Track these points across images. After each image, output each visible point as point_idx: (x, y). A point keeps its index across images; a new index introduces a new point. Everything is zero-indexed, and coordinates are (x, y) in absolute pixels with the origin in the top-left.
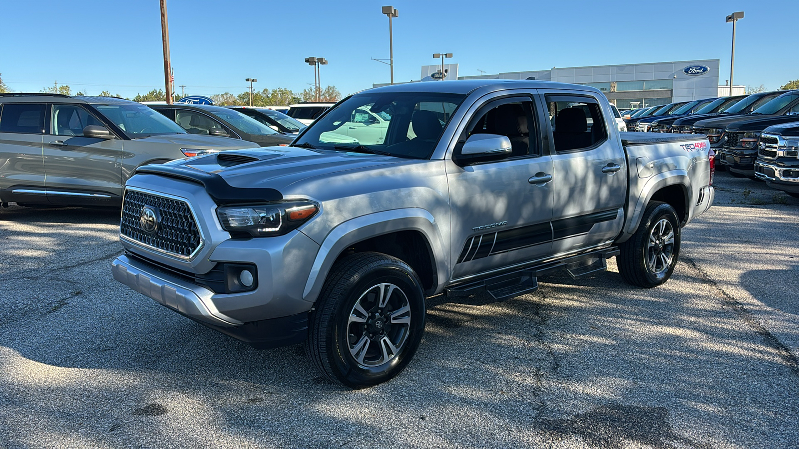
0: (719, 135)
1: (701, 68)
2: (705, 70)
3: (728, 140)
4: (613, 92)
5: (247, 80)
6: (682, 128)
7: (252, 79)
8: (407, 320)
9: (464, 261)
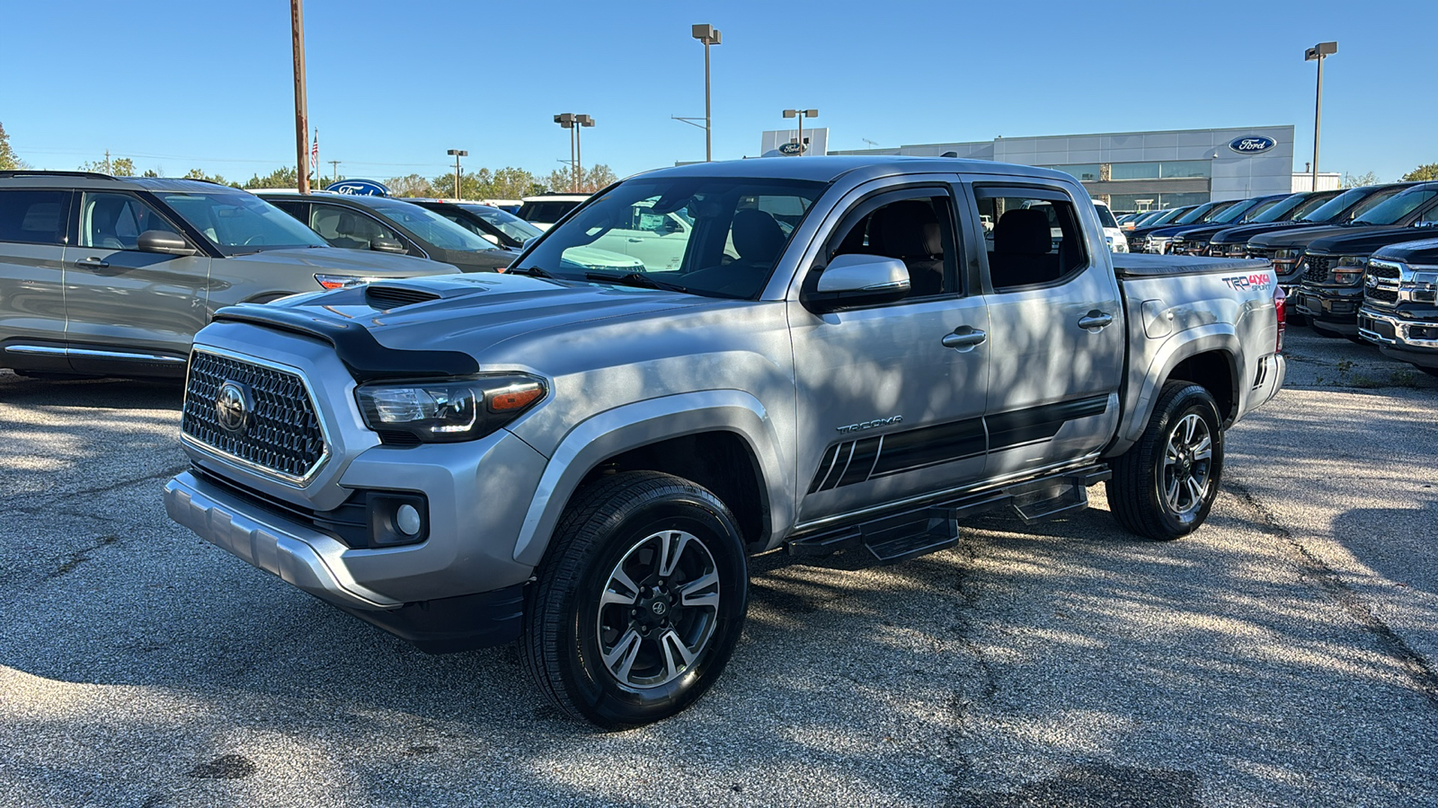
0: (1294, 260)
1: (1261, 140)
2: (1269, 144)
3: (1310, 270)
4: (1104, 182)
5: (451, 152)
6: (1227, 248)
7: (459, 150)
8: (713, 600)
9: (821, 490)
